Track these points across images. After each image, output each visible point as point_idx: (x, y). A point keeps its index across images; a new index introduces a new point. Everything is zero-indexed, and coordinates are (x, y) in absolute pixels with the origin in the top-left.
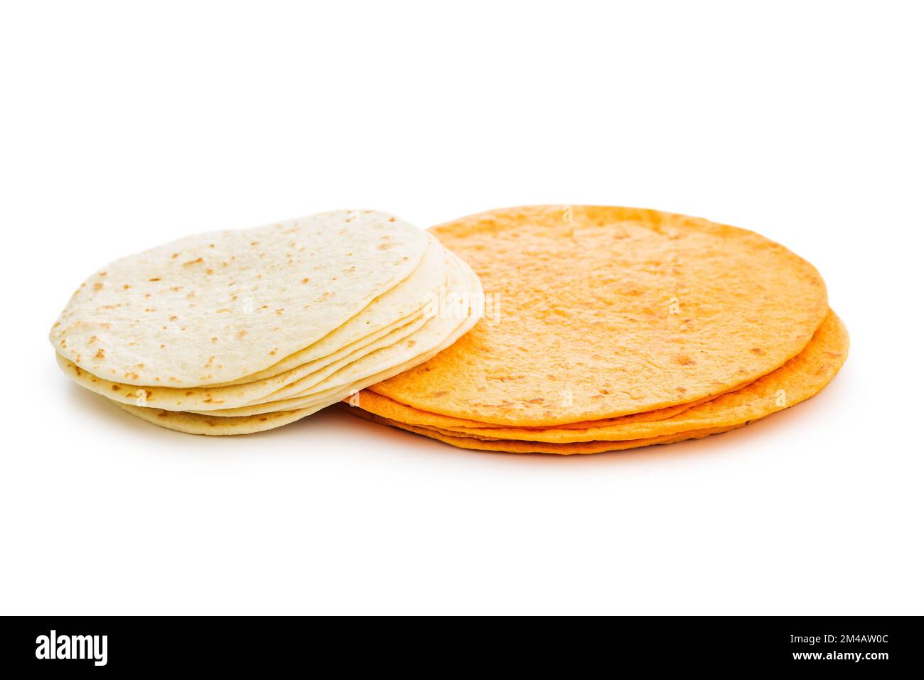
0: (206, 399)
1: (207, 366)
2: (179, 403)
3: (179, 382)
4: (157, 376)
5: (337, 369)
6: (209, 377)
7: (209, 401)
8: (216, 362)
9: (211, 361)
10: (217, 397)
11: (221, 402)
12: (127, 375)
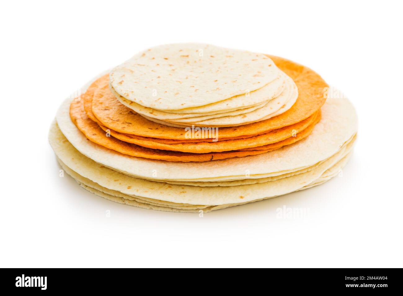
0: (151, 112)
1: (156, 101)
2: (140, 110)
3: (142, 103)
4: (136, 98)
5: (208, 119)
6: (154, 105)
7: (151, 113)
8: (160, 101)
9: (159, 99)
10: (155, 113)
11: (156, 115)
12: (125, 94)
